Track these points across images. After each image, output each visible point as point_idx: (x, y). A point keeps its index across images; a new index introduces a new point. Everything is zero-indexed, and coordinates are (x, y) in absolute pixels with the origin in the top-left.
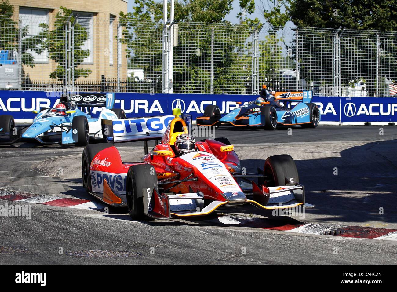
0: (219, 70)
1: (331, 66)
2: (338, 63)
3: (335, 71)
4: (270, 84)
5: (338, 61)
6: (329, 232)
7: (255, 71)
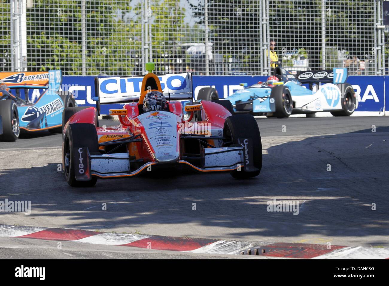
0: (94, 41)
1: (256, 32)
2: (266, 29)
3: (261, 40)
4: (168, 60)
5: (266, 24)
6: (248, 252)
7: (147, 42)
